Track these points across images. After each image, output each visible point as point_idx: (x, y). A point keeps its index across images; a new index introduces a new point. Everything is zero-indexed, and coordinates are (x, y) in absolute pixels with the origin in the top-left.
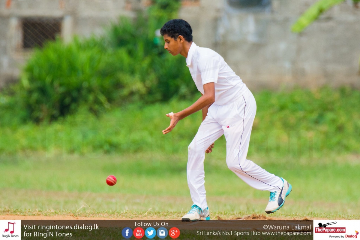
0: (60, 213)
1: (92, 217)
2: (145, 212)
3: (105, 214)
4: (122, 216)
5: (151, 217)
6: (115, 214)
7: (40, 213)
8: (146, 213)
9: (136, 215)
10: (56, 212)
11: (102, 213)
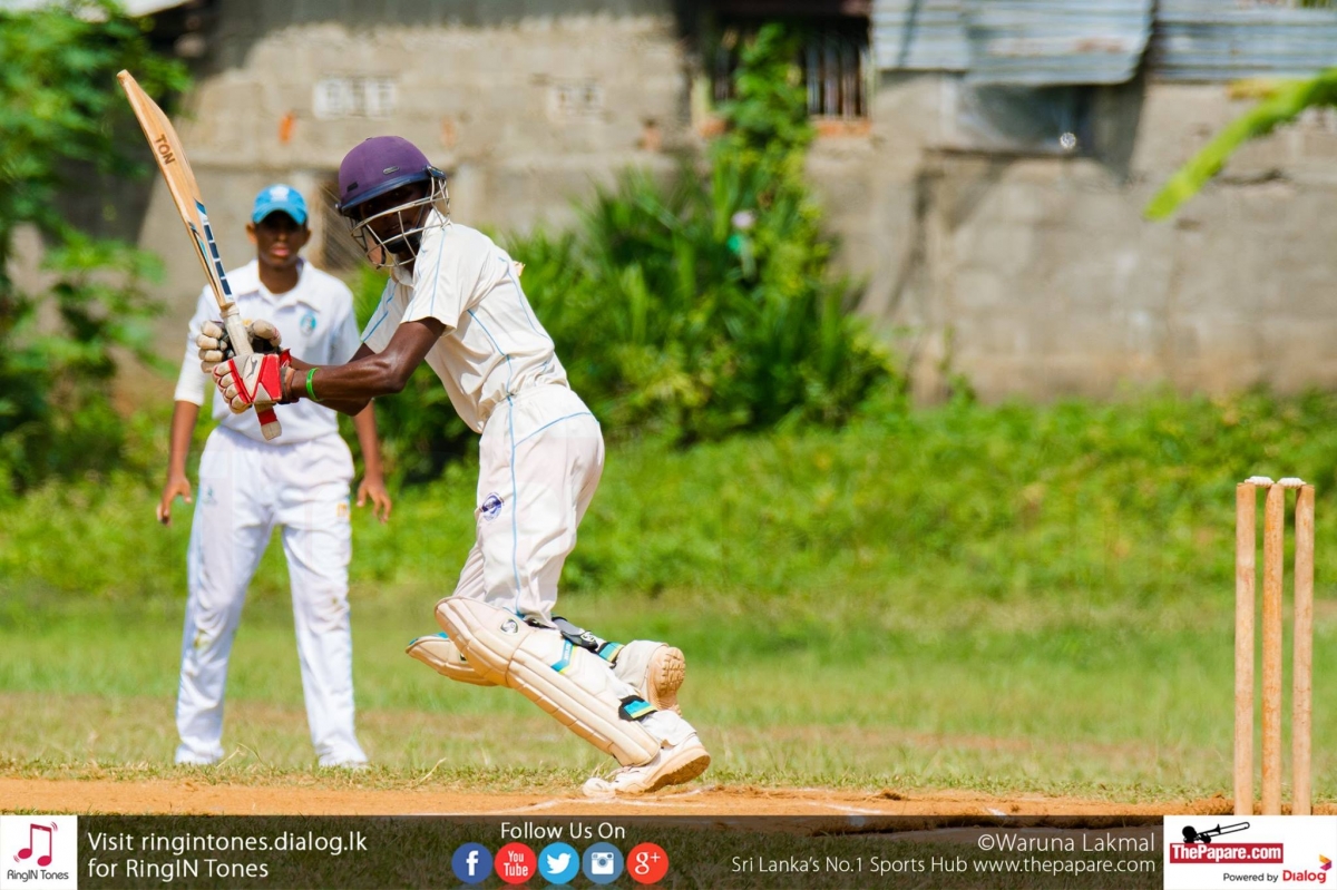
0: (163, 773)
1: (262, 784)
2: (426, 771)
3: (305, 777)
4: (354, 782)
5: (445, 785)
6: (334, 777)
7: (101, 773)
8: (430, 773)
9: (397, 781)
10: (151, 770)
11: (295, 772)
